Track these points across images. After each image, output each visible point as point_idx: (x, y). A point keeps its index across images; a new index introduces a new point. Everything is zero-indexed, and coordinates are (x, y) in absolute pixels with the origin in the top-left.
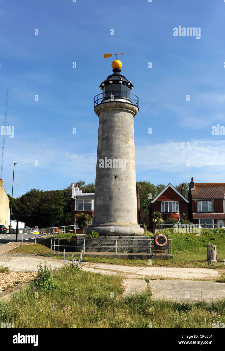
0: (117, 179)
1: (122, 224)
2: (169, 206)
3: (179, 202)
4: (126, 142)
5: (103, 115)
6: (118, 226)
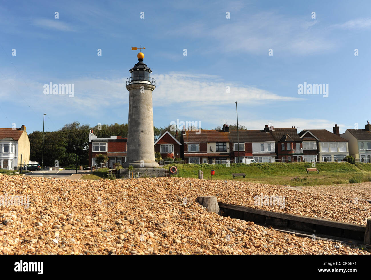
0: (143, 133)
2: (167, 147)
3: (174, 144)
4: (149, 110)
5: (133, 91)
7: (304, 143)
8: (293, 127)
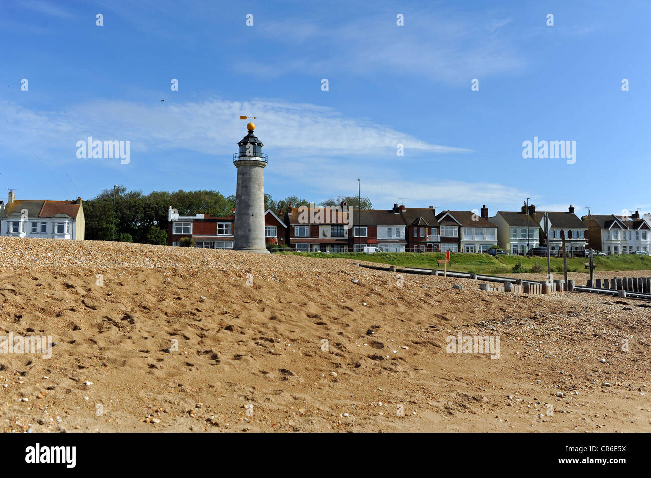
0: (254, 217)
1: (258, 248)
3: (278, 226)
4: (260, 190)
5: (242, 168)
6: (256, 249)
7: (442, 228)
8: (430, 206)
